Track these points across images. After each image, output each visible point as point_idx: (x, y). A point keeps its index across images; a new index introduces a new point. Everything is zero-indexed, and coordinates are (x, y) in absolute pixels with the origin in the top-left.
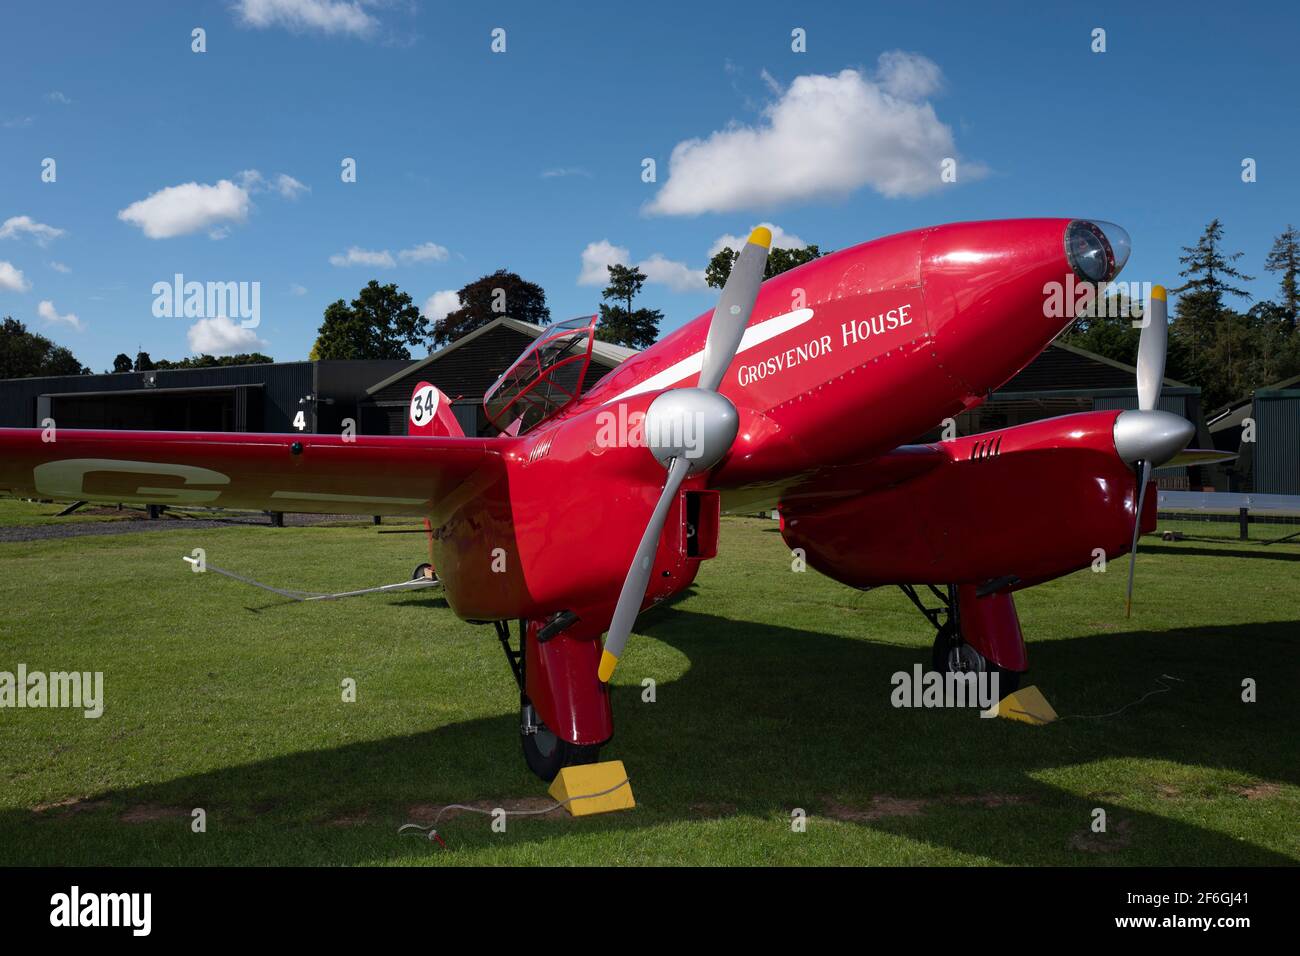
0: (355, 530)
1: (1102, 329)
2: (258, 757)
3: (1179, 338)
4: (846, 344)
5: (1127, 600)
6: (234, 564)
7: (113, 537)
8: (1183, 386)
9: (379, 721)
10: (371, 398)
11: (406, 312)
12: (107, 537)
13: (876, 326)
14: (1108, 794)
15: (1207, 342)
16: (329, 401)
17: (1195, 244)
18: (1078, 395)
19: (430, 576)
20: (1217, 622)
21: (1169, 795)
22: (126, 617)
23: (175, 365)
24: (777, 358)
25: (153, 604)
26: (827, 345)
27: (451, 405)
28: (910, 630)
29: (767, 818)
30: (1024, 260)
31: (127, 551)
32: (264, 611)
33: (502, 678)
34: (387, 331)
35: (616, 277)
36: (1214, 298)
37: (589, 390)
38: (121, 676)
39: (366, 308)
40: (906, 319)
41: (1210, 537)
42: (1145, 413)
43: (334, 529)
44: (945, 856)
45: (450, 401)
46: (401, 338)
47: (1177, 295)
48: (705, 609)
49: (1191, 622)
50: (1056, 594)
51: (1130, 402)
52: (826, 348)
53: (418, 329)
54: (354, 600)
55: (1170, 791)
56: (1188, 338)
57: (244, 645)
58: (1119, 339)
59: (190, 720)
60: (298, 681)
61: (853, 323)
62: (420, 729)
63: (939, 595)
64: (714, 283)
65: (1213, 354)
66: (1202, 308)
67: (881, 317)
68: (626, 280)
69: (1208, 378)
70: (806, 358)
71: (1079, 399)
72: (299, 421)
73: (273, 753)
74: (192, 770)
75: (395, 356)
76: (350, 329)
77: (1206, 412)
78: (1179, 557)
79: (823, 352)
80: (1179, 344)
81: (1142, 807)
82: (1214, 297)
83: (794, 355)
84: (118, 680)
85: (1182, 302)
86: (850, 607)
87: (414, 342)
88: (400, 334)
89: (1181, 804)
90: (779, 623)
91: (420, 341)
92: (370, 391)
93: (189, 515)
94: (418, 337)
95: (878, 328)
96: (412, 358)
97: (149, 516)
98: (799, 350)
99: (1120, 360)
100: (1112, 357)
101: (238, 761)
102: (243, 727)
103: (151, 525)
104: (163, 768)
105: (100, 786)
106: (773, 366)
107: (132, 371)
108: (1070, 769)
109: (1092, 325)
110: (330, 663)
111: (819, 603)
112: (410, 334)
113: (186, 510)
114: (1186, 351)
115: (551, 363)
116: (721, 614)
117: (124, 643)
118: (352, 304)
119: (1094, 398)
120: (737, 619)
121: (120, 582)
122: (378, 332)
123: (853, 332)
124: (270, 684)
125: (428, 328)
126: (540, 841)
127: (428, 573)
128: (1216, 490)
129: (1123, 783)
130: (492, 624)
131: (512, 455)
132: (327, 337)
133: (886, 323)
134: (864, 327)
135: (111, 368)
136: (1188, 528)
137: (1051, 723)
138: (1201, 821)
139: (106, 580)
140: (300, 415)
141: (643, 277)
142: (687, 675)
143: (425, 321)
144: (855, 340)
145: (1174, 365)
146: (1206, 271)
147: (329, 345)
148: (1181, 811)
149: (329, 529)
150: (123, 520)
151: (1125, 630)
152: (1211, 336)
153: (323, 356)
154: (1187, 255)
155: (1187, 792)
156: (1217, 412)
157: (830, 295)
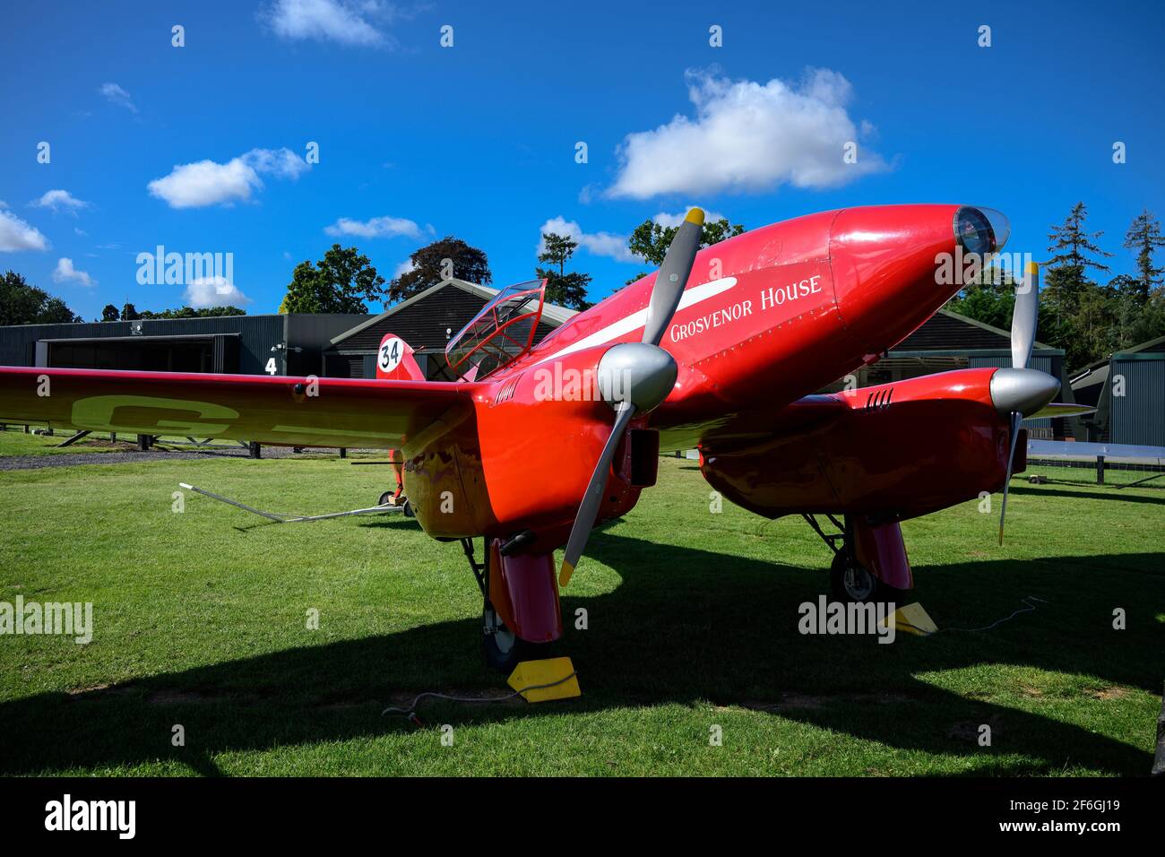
0: (324, 462)
1: (978, 297)
2: (257, 652)
3: (1047, 306)
4: (764, 308)
5: (998, 533)
6: (221, 490)
7: (110, 466)
8: (1049, 348)
9: (360, 623)
10: (334, 348)
11: (365, 272)
12: (104, 466)
13: (790, 293)
14: (982, 694)
15: (1070, 309)
16: (298, 350)
17: (1062, 224)
18: (955, 354)
19: (394, 503)
20: (1077, 554)
21: (1033, 696)
22: (130, 535)
23: (158, 316)
24: (705, 318)
25: (152, 524)
26: (748, 309)
27: (414, 355)
28: (809, 555)
29: (692, 707)
30: (917, 240)
31: (124, 478)
32: (251, 531)
33: (461, 589)
34: (348, 288)
35: (550, 244)
36: (1077, 272)
37: (538, 343)
38: (131, 584)
39: (330, 268)
40: (816, 288)
41: (1071, 481)
42: (1018, 371)
43: (306, 461)
44: (844, 741)
45: (413, 351)
46: (360, 295)
47: (1046, 267)
48: (632, 534)
49: (1054, 553)
50: (934, 527)
51: (1005, 361)
52: (747, 311)
53: (375, 287)
54: (328, 522)
55: (1034, 692)
56: (1054, 305)
57: (236, 559)
58: (993, 306)
59: (195, 622)
60: (285, 589)
61: (771, 290)
62: (395, 630)
63: (837, 524)
64: (637, 251)
65: (1077, 320)
66: (1068, 281)
67: (795, 285)
68: (559, 246)
69: (1071, 342)
70: (730, 319)
71: (956, 359)
72: (271, 366)
73: (270, 649)
74: (203, 662)
75: (354, 311)
76: (315, 286)
77: (1069, 371)
78: (1043, 498)
79: (745, 314)
80: (1046, 311)
81: (1011, 705)
82: (1078, 270)
83: (720, 316)
84: (130, 587)
85: (1049, 274)
86: (756, 535)
87: (372, 298)
88: (359, 291)
89: (1043, 703)
90: (696, 547)
91: (377, 298)
92: (334, 341)
93: (176, 448)
94: (375, 295)
95: (792, 295)
96: (370, 313)
97: (140, 448)
98: (724, 311)
99: (993, 324)
100: (986, 322)
101: (240, 656)
102: (242, 627)
103: (142, 456)
104: (178, 661)
105: (125, 674)
106: (701, 325)
107: (120, 320)
108: (949, 673)
109: (969, 293)
110: (312, 575)
111: (730, 531)
112: (368, 291)
113: (174, 443)
114: (1053, 317)
115: (504, 319)
116: (646, 539)
117: (131, 557)
118: (318, 265)
119: (970, 357)
120: (660, 542)
121: (121, 505)
122: (341, 289)
123: (770, 298)
124: (262, 592)
125: (384, 287)
126: (504, 723)
127: (392, 500)
128: (1076, 441)
129: (994, 686)
130: (459, 542)
131: (480, 398)
132: (295, 294)
133: (799, 290)
134: (780, 294)
135: (100, 318)
136: (1051, 473)
137: (932, 634)
138: (1060, 716)
139: (109, 503)
140: (272, 361)
141: (574, 245)
142: (619, 589)
143: (381, 281)
144: (772, 305)
145: (1043, 330)
146: (1070, 247)
147: (297, 300)
148: (1043, 708)
149: (301, 461)
150: (117, 451)
151: (996, 558)
152: (1075, 304)
153: (291, 310)
154: (1054, 233)
155: (1048, 693)
156: (1079, 372)
157: (751, 267)
